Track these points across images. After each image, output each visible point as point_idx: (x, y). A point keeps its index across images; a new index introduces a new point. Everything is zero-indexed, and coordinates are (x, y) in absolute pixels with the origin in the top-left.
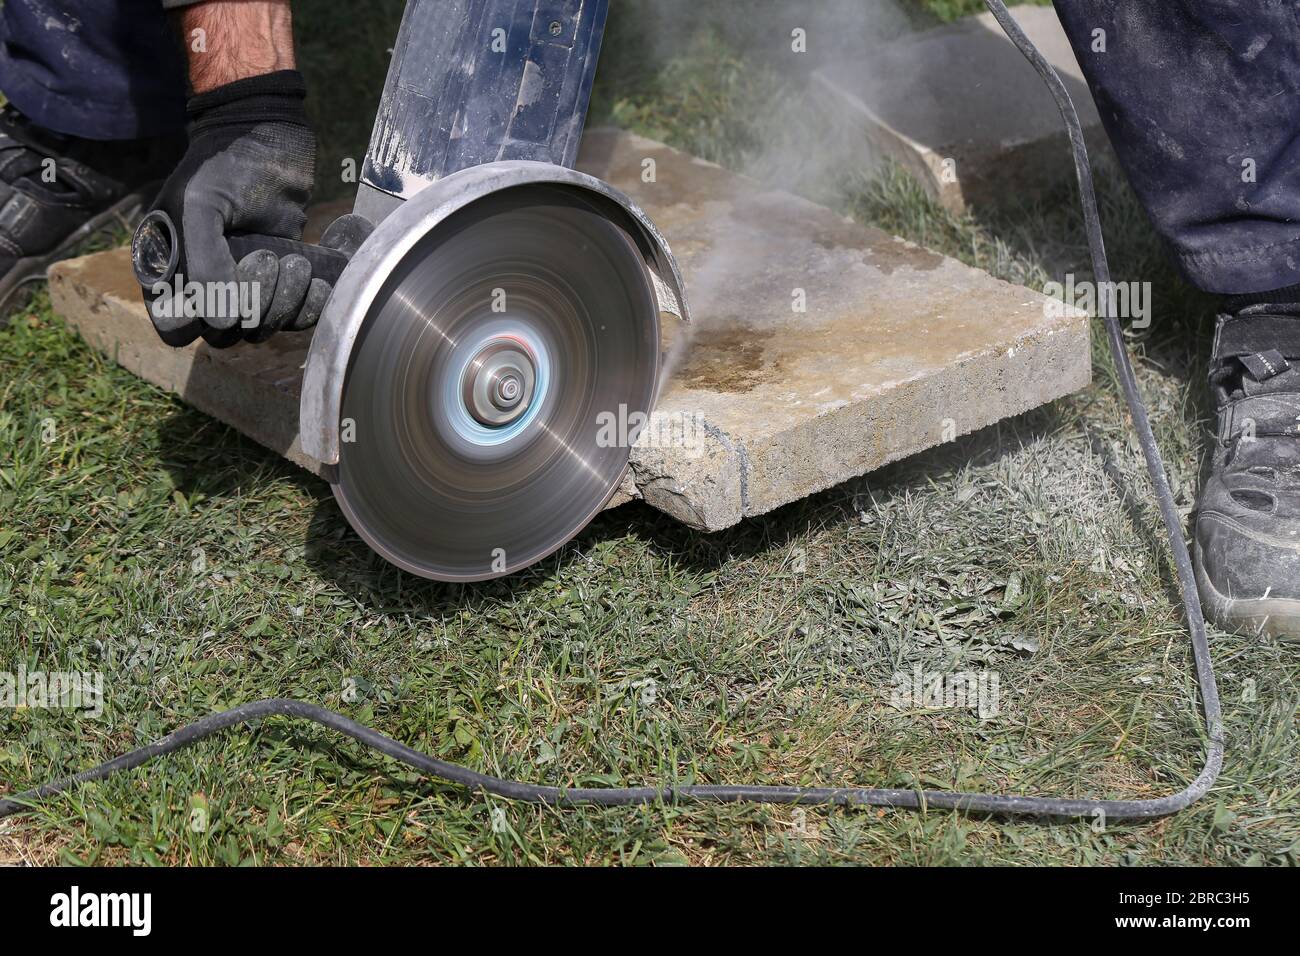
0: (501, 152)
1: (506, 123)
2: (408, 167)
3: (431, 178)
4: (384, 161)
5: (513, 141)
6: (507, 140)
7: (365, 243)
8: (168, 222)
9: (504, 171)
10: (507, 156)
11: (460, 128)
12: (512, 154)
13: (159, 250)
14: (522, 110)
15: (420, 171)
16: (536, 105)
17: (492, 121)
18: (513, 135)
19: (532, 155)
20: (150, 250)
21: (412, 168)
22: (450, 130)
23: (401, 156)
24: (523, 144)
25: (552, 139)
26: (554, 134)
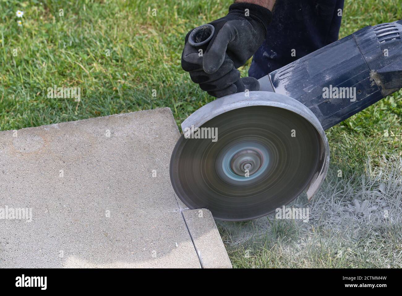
0: (311, 107)
1: (321, 101)
2: (284, 84)
3: (287, 94)
4: (280, 77)
5: (318, 108)
6: (316, 106)
7: (254, 92)
8: (213, 32)
9: (308, 112)
10: (312, 110)
11: (309, 89)
12: (313, 110)
13: (202, 36)
14: (328, 102)
15: (286, 89)
16: (333, 105)
17: (318, 97)
18: (319, 106)
19: (318, 117)
20: (200, 34)
21: (285, 86)
22: (305, 87)
23: (286, 80)
24: (319, 111)
25: (328, 118)
26: (330, 117)
